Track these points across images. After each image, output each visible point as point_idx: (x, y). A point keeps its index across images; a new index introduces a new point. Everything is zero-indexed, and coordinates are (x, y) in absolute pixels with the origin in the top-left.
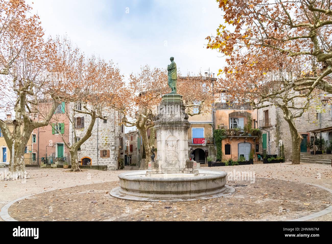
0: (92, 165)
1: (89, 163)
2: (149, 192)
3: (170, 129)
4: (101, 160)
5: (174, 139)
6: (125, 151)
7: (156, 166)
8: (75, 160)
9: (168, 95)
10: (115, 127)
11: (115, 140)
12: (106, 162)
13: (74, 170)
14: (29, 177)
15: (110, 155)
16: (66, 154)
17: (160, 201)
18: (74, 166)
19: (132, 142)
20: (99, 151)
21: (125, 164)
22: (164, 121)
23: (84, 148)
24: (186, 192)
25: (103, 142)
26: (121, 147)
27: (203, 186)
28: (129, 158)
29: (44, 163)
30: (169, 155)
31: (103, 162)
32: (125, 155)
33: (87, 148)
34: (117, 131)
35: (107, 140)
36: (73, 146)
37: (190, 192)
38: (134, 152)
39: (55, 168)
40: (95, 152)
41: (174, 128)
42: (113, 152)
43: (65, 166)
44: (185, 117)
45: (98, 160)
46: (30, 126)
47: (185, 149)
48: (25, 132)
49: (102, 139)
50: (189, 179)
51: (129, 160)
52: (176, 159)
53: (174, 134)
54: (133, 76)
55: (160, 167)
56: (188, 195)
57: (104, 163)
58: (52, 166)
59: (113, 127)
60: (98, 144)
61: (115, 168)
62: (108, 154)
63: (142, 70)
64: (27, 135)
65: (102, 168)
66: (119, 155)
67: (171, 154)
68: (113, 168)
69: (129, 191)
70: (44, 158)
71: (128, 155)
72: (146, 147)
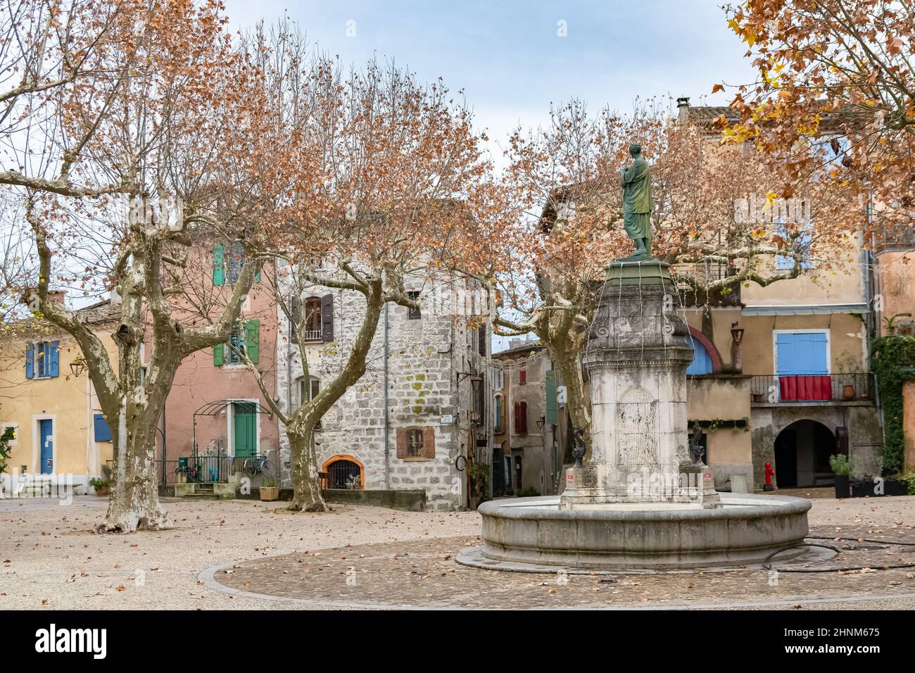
0: (366, 489)
1: (352, 481)
2: (564, 551)
3: (631, 367)
4: (402, 470)
5: (642, 398)
6: (492, 432)
7: (589, 480)
8: (306, 466)
9: (622, 263)
10: (453, 336)
11: (455, 389)
12: (420, 476)
13: (304, 507)
14: (172, 526)
15: (437, 449)
16: (267, 443)
17: (592, 573)
18: (305, 493)
19: (524, 391)
20: (394, 434)
21: (495, 490)
22: (611, 344)
23: (335, 421)
24: (668, 553)
25: (409, 394)
26: (477, 417)
27: (719, 537)
28: (513, 461)
29: (189, 481)
30: (629, 446)
31: (410, 475)
32: (496, 450)
33: (344, 420)
34: (460, 352)
35: (423, 390)
36: (301, 414)
37: (680, 552)
38: (534, 434)
39: (229, 497)
40: (377, 436)
41: (643, 364)
42: (447, 437)
43: (267, 491)
44: (673, 330)
45: (389, 470)
46: (173, 348)
47: (675, 428)
48: (158, 369)
49: (402, 384)
50: (675, 514)
51: (514, 473)
52: (651, 460)
53: (642, 384)
54: (523, 141)
55: (600, 483)
56: (673, 561)
57: (412, 482)
58: (216, 491)
59: (444, 332)
60: (387, 402)
61: (456, 502)
62: (428, 446)
63: (556, 118)
64: (164, 378)
65: (404, 500)
66: (470, 449)
67: (635, 444)
68: (450, 503)
69: (510, 550)
70: (186, 460)
71: (506, 448)
72: (577, 418)
